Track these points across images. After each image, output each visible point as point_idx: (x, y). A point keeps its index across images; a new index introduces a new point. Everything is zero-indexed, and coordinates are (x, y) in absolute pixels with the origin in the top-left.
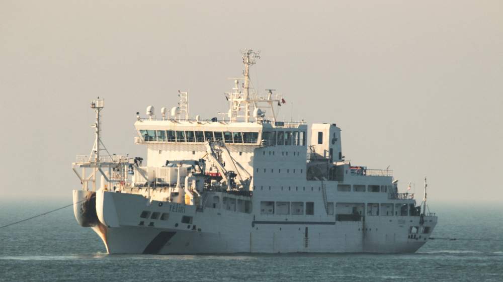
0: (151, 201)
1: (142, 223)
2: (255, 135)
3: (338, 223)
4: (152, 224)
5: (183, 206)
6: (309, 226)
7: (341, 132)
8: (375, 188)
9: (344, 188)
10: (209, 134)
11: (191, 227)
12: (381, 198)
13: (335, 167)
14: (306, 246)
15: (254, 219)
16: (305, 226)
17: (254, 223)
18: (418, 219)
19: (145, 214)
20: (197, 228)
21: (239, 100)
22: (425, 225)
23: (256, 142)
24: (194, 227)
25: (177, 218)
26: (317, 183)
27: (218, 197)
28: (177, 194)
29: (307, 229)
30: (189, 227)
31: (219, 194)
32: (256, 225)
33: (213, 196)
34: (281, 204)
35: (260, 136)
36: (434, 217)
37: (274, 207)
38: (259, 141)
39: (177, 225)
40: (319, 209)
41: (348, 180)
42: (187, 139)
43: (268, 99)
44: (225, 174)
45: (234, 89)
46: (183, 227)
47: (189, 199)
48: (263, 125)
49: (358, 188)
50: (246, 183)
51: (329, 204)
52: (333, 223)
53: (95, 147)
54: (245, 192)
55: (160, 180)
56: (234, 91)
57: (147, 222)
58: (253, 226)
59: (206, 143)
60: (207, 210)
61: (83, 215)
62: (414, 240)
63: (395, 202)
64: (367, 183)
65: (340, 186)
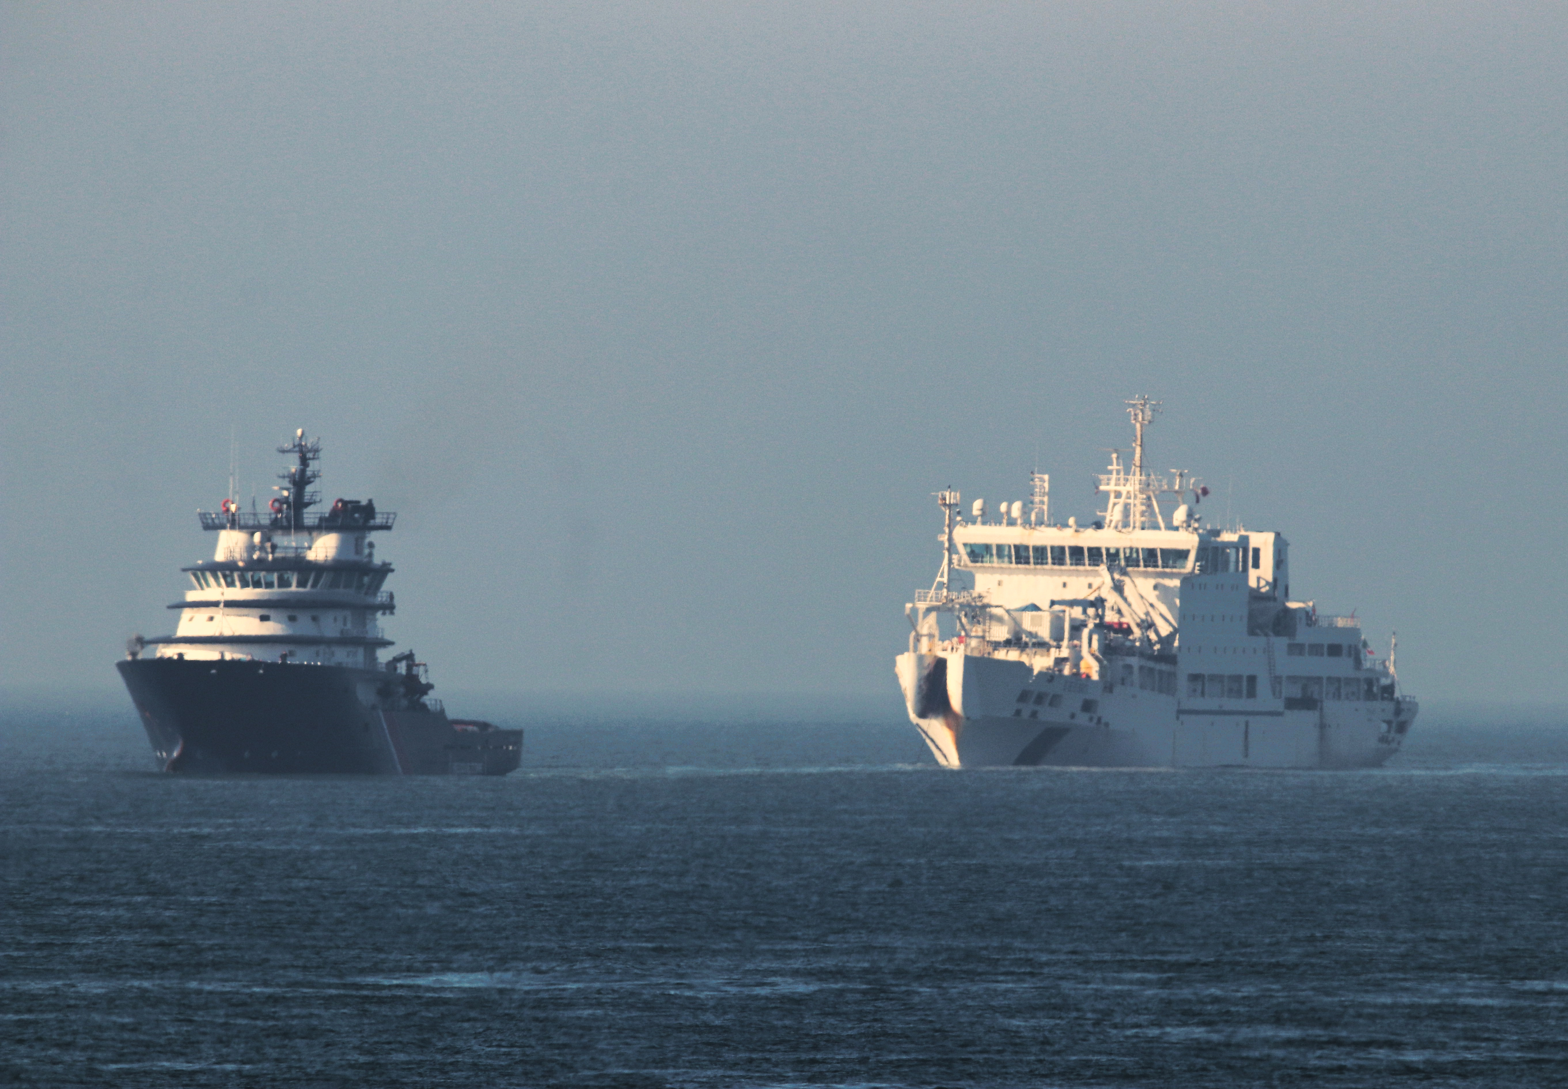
0: (1036, 672)
2: (1182, 555)
3: (1288, 713)
4: (1034, 714)
5: (1079, 680)
6: (1250, 719)
7: (1290, 548)
8: (1335, 650)
9: (1296, 649)
10: (1094, 551)
11: (1095, 721)
12: (1342, 667)
13: (1287, 610)
14: (1246, 756)
15: (1179, 706)
16: (1242, 719)
17: (1180, 712)
18: (1390, 706)
19: (1023, 697)
20: (1103, 721)
21: (1123, 489)
22: (1402, 718)
23: (1184, 567)
24: (1099, 720)
25: (1072, 703)
26: (1260, 641)
27: (1129, 667)
28: (1065, 660)
29: (1247, 724)
30: (1091, 719)
31: (1134, 661)
32: (1183, 717)
33: (1121, 663)
34: (1213, 678)
35: (1192, 556)
36: (1410, 702)
37: (1203, 684)
38: (1190, 565)
40: (1263, 687)
41: (1303, 636)
42: (1053, 558)
43: (1177, 487)
44: (1138, 625)
45: (1110, 467)
47: (1091, 667)
48: (1199, 535)
49: (1316, 650)
50: (1166, 641)
51: (1276, 677)
52: (1279, 714)
53: (942, 576)
54: (1167, 656)
55: (1030, 634)
56: (1110, 472)
57: (1027, 710)
58: (1178, 718)
59: (1103, 569)
60: (1118, 689)
61: (923, 697)
62: (1385, 746)
63: (1361, 675)
64: (1326, 641)
65: (1290, 646)
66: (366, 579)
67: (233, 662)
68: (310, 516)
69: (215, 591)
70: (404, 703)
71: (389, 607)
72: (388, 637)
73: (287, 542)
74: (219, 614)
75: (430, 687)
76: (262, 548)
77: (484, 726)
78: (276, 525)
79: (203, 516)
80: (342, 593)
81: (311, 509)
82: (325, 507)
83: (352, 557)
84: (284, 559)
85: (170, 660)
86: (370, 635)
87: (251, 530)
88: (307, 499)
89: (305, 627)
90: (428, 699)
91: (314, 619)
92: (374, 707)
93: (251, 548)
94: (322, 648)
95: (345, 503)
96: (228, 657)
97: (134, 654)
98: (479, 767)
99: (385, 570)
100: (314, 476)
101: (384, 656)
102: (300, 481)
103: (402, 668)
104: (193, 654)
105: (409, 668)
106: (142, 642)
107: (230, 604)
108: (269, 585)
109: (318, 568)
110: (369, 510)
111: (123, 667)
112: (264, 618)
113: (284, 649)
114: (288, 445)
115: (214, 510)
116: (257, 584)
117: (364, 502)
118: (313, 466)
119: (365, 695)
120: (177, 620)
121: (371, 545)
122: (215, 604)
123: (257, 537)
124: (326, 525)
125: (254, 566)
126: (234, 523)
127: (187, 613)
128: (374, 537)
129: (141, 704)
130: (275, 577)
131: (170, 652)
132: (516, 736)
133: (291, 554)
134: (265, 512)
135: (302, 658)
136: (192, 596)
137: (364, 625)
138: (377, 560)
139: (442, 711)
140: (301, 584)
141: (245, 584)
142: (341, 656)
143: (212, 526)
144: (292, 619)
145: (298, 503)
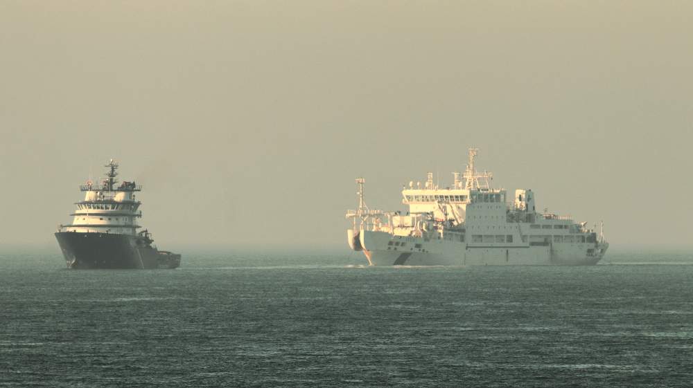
0: (394, 236)
1: (389, 248)
2: (465, 197)
3: (532, 247)
4: (395, 249)
5: (416, 238)
6: (510, 249)
8: (560, 227)
9: (535, 226)
11: (422, 250)
12: (564, 232)
13: (530, 214)
14: (507, 261)
15: (467, 245)
16: (505, 250)
17: (467, 248)
19: (391, 243)
23: (466, 201)
24: (424, 251)
26: (515, 224)
29: (508, 250)
30: (420, 250)
32: (469, 249)
34: (487, 236)
35: (468, 197)
37: (482, 238)
38: (468, 200)
39: (412, 249)
40: (517, 239)
41: (538, 222)
46: (416, 250)
48: (471, 190)
49: (546, 227)
50: (460, 225)
51: (524, 236)
52: (528, 247)
54: (460, 229)
57: (392, 247)
61: (354, 244)
62: (591, 257)
63: (577, 234)
64: (553, 224)
65: (531, 226)
66: (133, 207)
67: (91, 233)
68: (115, 187)
69: (85, 210)
70: (145, 246)
71: (140, 216)
72: (139, 225)
73: (108, 195)
74: (86, 217)
75: (153, 241)
76: (100, 197)
77: (169, 253)
78: (104, 190)
79: (81, 187)
80: (125, 211)
81: (115, 184)
82: (119, 184)
83: (128, 199)
84: (107, 200)
85: (71, 232)
86: (134, 224)
87: (97, 191)
88: (114, 181)
89: (114, 222)
90: (152, 245)
91: (117, 219)
92: (135, 247)
93: (96, 197)
94: (119, 229)
95: (126, 183)
96: (90, 231)
97: (60, 230)
98: (167, 266)
99: (139, 204)
100: (117, 174)
101: (138, 231)
102: (112, 175)
103: (144, 235)
104: (79, 230)
105: (146, 235)
106: (62, 226)
107: (90, 214)
108: (102, 208)
109: (118, 203)
110: (133, 185)
111: (56, 234)
112: (101, 219)
113: (107, 229)
114: (107, 165)
115: (85, 184)
116: (98, 208)
117: (132, 182)
118: (116, 171)
119: (132, 243)
120: (73, 220)
121: (134, 196)
122: (85, 214)
123: (98, 193)
124: (120, 189)
125: (97, 202)
126: (91, 189)
127: (76, 217)
128: (135, 193)
129: (62, 246)
130: (104, 206)
131: (71, 230)
132: (179, 256)
133: (109, 199)
134: (101, 185)
135: (113, 232)
136: (78, 212)
137: (132, 221)
138: (136, 201)
139: (156, 249)
140: (113, 208)
141: (94, 208)
142: (125, 231)
143: (84, 190)
144: (110, 219)
145: (111, 183)
